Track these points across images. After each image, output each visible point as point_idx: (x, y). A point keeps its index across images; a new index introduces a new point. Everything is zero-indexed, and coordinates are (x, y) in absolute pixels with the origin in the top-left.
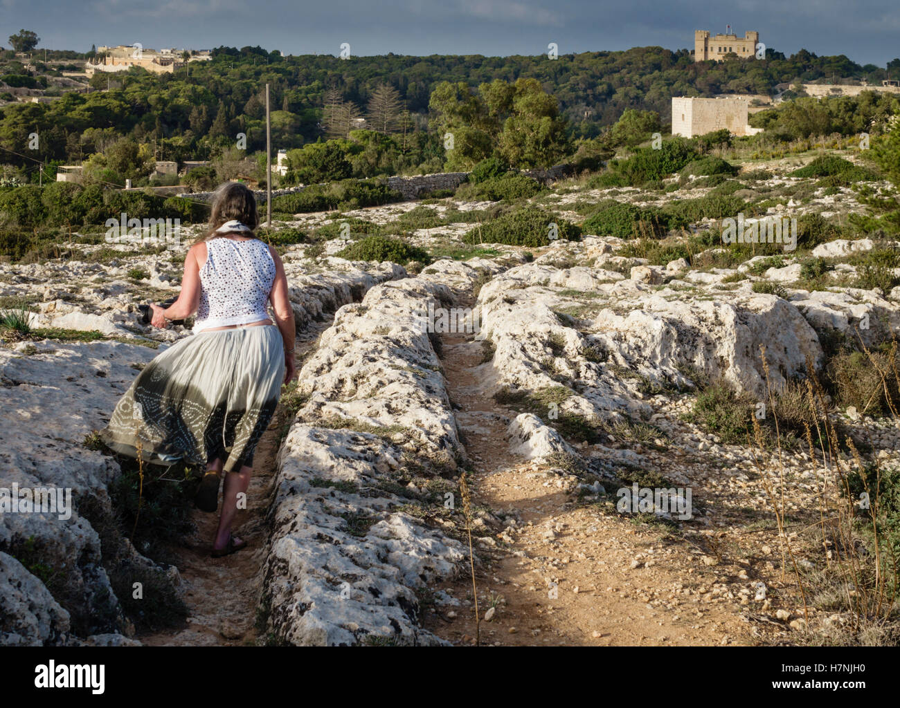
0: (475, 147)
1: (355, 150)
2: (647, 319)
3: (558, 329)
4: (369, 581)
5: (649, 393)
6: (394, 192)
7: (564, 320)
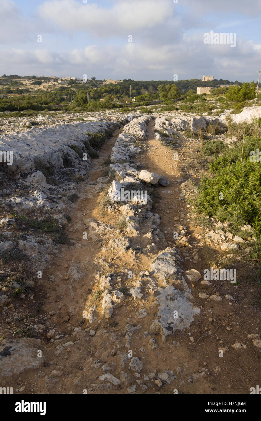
0: (165, 96)
1: (146, 97)
2: (179, 120)
3: (165, 121)
4: (125, 153)
5: (178, 131)
6: (151, 103)
7: (166, 120)
